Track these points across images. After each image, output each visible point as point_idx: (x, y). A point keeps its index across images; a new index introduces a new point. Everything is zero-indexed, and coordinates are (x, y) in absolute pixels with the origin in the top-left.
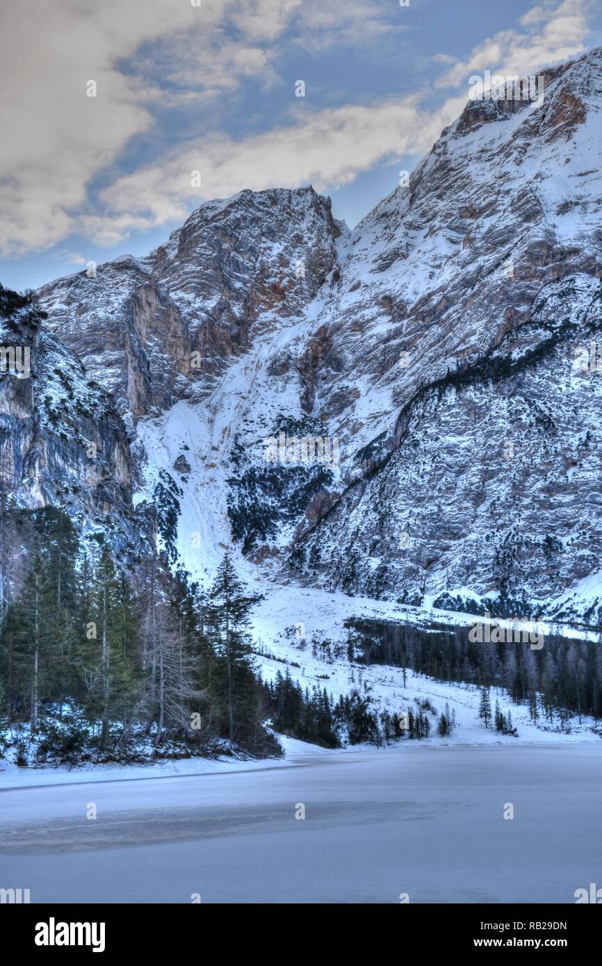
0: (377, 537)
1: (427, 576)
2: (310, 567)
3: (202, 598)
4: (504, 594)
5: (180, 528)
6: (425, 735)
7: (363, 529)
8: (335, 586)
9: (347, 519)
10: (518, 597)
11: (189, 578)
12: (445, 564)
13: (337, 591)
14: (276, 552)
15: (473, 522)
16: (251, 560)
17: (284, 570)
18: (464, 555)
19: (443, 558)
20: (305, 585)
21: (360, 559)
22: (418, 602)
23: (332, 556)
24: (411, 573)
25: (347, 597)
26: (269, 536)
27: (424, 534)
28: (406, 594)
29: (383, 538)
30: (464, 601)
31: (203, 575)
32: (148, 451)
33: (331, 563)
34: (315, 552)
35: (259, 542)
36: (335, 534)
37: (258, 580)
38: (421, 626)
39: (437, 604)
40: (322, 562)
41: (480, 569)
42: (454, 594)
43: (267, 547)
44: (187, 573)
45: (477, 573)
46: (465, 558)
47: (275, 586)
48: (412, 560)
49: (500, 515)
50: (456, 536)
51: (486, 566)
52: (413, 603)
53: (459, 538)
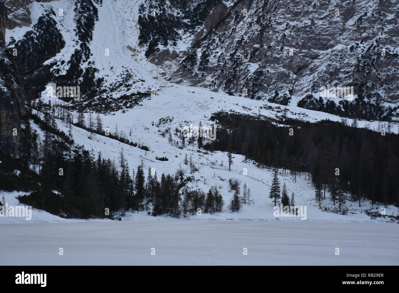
0: (256, 46)
1: (296, 80)
2: (199, 69)
3: (105, 91)
4: (360, 98)
5: (96, 32)
6: (219, 210)
7: (246, 38)
8: (219, 86)
9: (234, 30)
10: (373, 101)
11: (96, 74)
12: (312, 71)
13: (220, 90)
14: (175, 56)
15: (341, 35)
16: (152, 61)
17: (178, 71)
18: (329, 62)
19: (311, 66)
20: (195, 84)
21: (241, 64)
22: (285, 101)
23: (219, 61)
24: (283, 77)
25: (228, 95)
26: (170, 42)
27: (297, 44)
28: (277, 94)
29: (262, 46)
30: (325, 102)
31: (108, 72)
33: (217, 67)
34: (205, 56)
35: (161, 47)
36: (223, 42)
37: (156, 78)
38: (276, 121)
39: (301, 104)
40: (210, 65)
41: (342, 75)
42: (316, 96)
43: (168, 51)
44: (96, 70)
45: (339, 79)
46: (329, 65)
47: (169, 84)
48: (284, 67)
49: (365, 29)
50: (325, 47)
51: (348, 72)
52: (282, 103)
53: (327, 49)
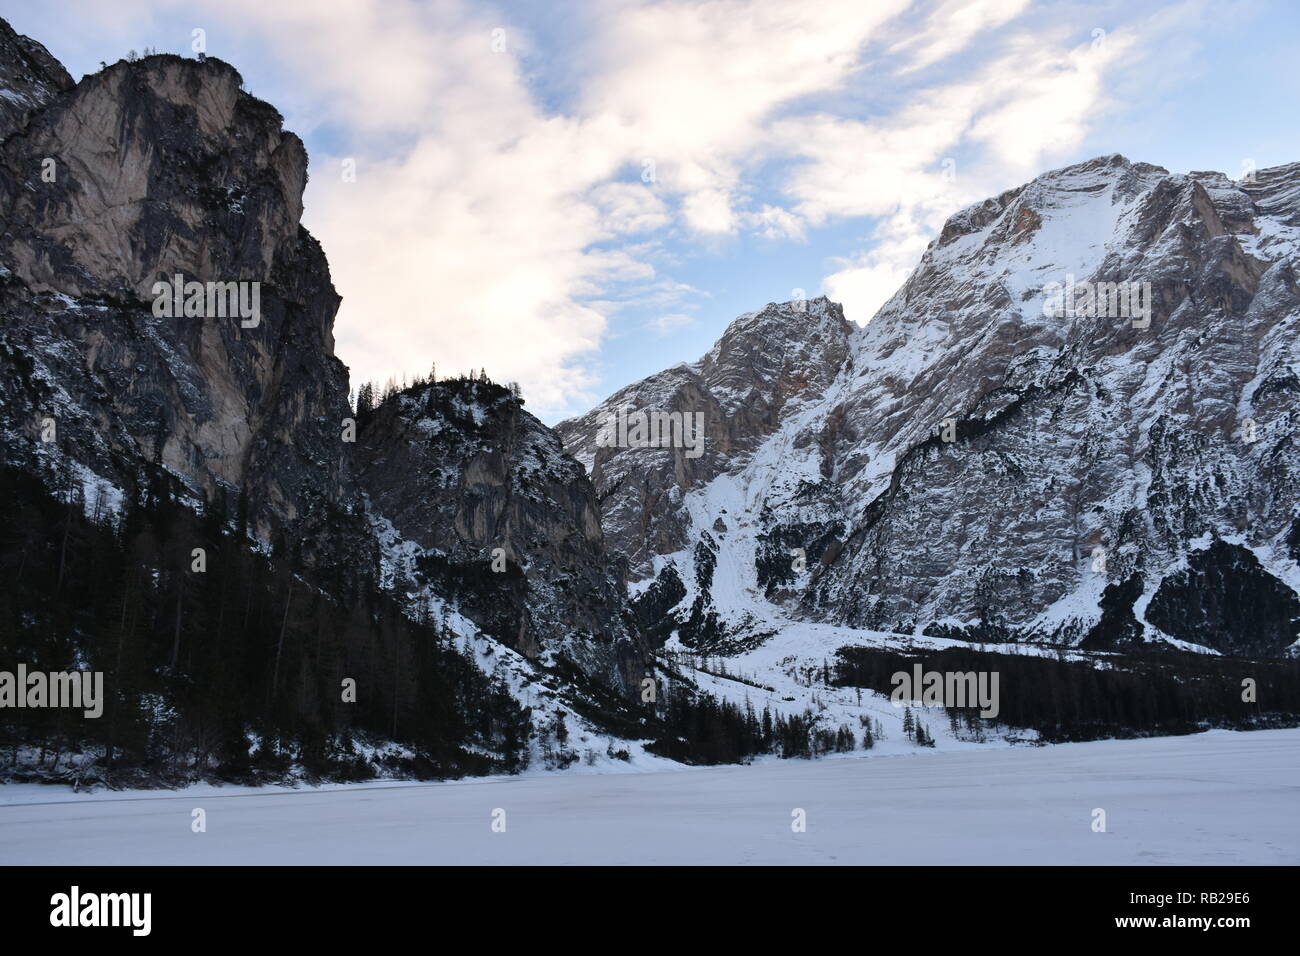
0: (875, 577)
1: (918, 608)
2: (820, 606)
3: (727, 634)
5: (716, 578)
6: (851, 748)
7: (864, 571)
8: (841, 621)
9: (850, 564)
10: (997, 624)
11: (718, 618)
12: (934, 598)
13: (843, 625)
14: (794, 594)
15: (956, 560)
16: (772, 602)
17: (798, 609)
18: (949, 588)
19: (932, 593)
20: (816, 620)
21: (861, 597)
22: (910, 631)
23: (838, 596)
24: (905, 607)
25: (851, 629)
26: (788, 581)
27: (915, 572)
28: (901, 624)
29: (880, 577)
30: (950, 628)
31: (730, 615)
32: (692, 515)
33: (838, 601)
34: (824, 592)
35: (780, 587)
36: (841, 577)
37: (777, 618)
38: (902, 652)
39: (926, 633)
40: (830, 601)
41: (963, 600)
42: (941, 623)
43: (787, 590)
44: (717, 614)
46: (950, 591)
47: (791, 622)
48: (905, 596)
49: (979, 553)
50: (942, 573)
52: (906, 633)
53: (945, 575)
